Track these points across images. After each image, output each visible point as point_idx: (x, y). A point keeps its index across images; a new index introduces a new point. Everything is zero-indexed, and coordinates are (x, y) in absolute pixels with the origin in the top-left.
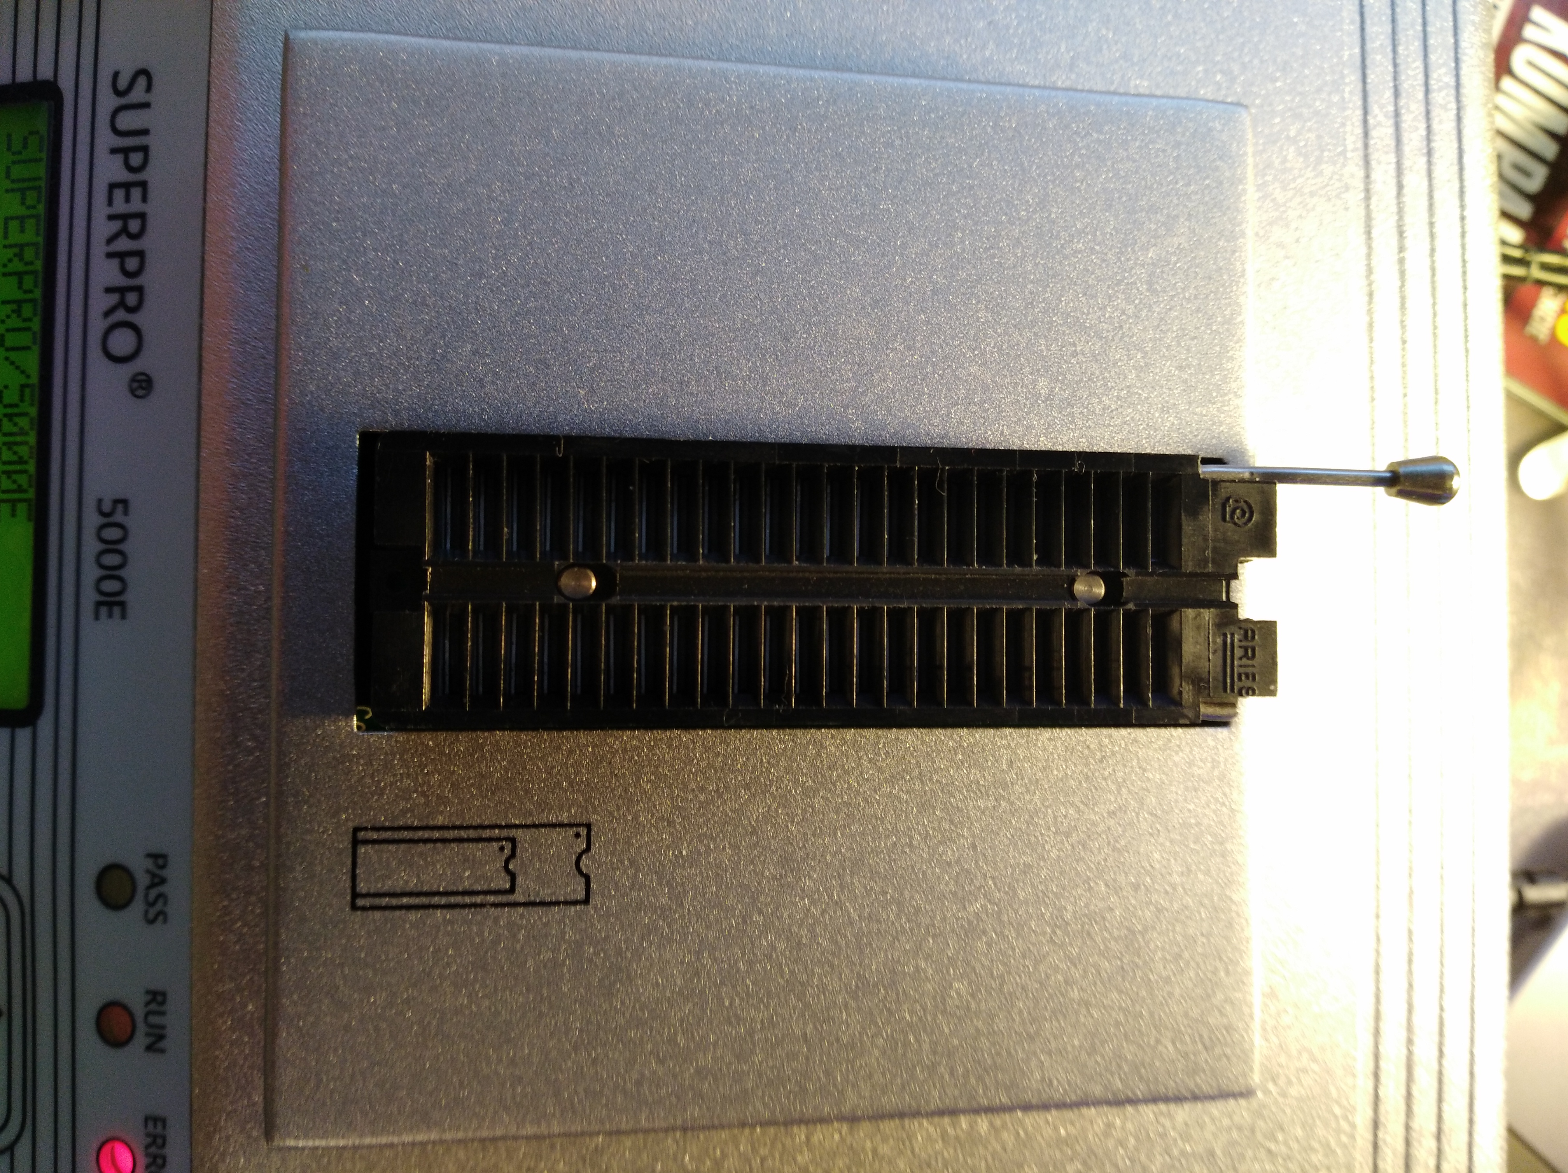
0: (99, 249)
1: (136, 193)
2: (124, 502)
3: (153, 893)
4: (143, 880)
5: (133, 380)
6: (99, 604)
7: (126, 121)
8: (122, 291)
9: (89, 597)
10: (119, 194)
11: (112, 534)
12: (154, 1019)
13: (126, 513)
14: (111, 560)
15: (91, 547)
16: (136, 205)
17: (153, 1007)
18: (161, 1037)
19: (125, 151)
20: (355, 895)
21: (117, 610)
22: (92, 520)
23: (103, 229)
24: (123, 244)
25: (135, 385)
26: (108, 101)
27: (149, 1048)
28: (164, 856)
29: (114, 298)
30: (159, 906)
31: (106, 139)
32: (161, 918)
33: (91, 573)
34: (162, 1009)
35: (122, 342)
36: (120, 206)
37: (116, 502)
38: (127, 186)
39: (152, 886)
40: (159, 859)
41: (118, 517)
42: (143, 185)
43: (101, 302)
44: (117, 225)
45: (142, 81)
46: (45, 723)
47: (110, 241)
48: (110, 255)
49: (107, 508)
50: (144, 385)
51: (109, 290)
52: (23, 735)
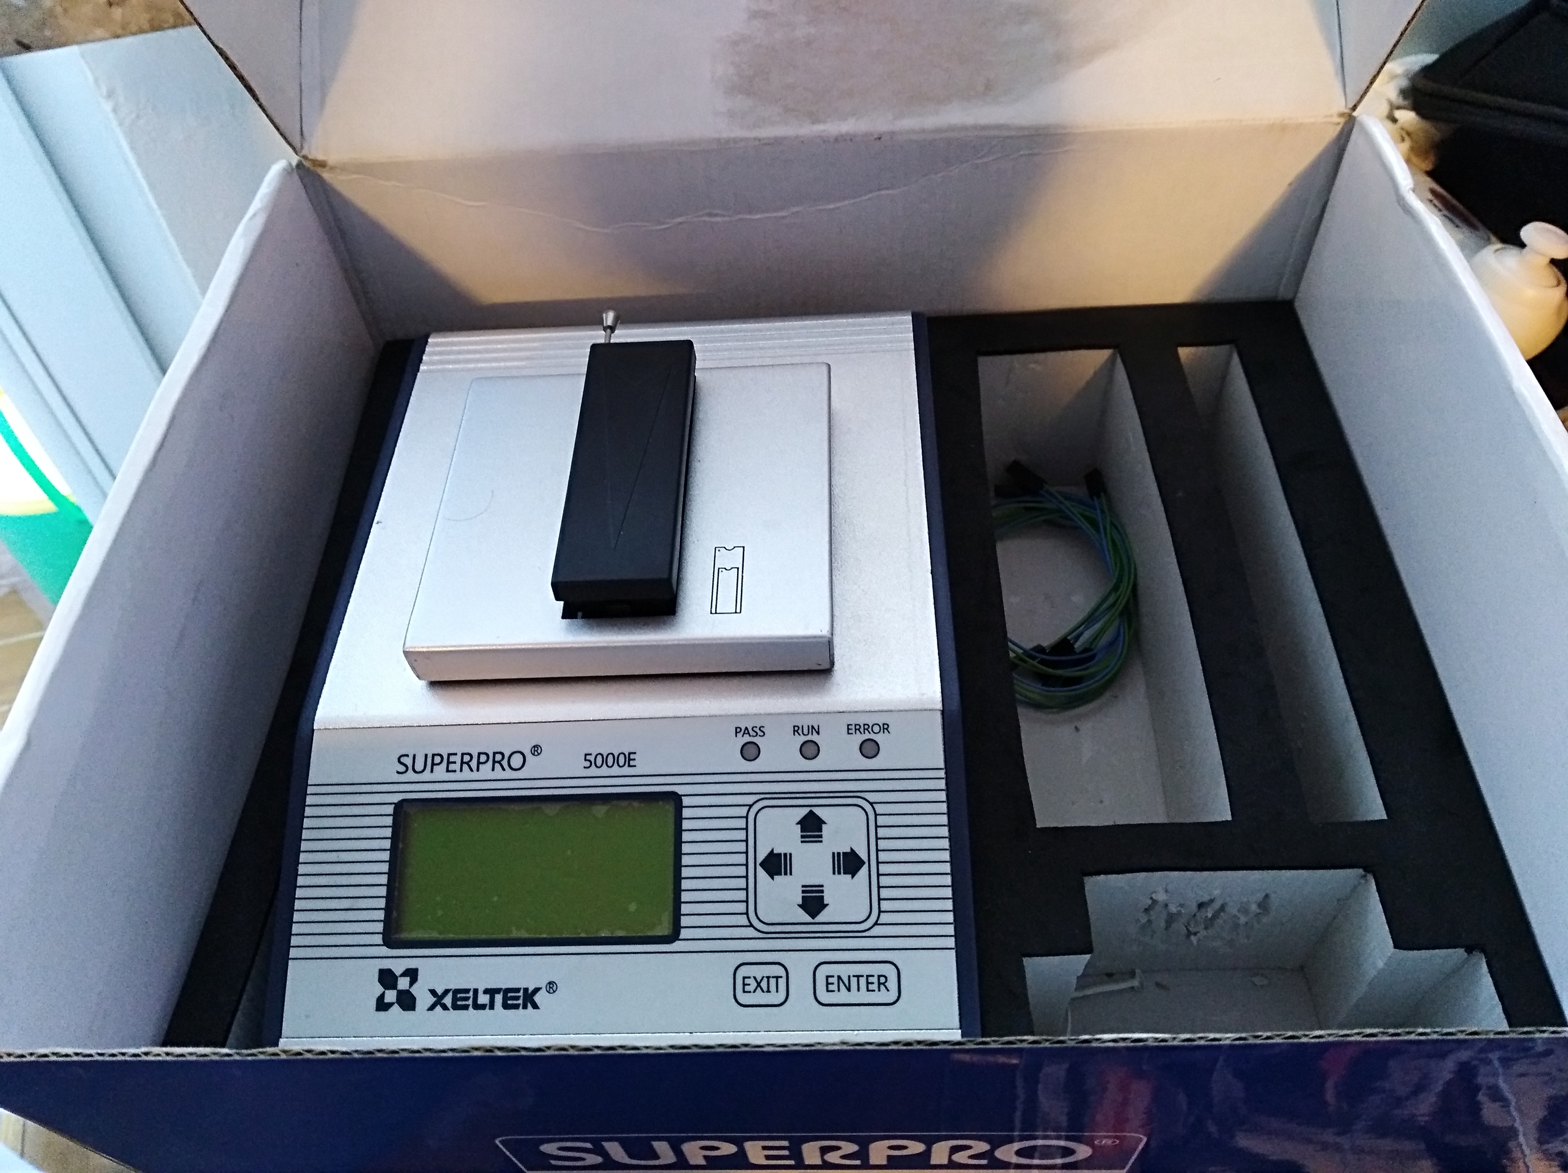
0: (475, 775)
1: (452, 759)
2: (586, 755)
3: (752, 733)
4: (747, 739)
5: (533, 754)
6: (629, 766)
7: (419, 766)
8: (494, 762)
9: (626, 770)
10: (452, 767)
11: (599, 760)
12: (806, 732)
13: (591, 754)
14: (610, 760)
15: (604, 771)
16: (457, 759)
17: (800, 731)
18: (813, 727)
19: (433, 764)
20: (736, 612)
21: (632, 756)
22: (593, 771)
23: (466, 774)
24: (474, 764)
25: (536, 753)
26: (410, 776)
27: (818, 733)
28: (736, 728)
29: (497, 765)
30: (757, 730)
31: (427, 776)
32: (761, 729)
33: (615, 770)
34: (801, 727)
35: (517, 761)
36: (457, 767)
37: (585, 760)
38: (449, 763)
39: (749, 733)
40: (737, 730)
41: (592, 758)
42: (449, 755)
43: (499, 773)
44: (465, 767)
45: (403, 760)
46: (680, 790)
47: (472, 770)
48: (478, 770)
49: (588, 764)
50: (536, 749)
51: (493, 769)
52: (686, 801)
